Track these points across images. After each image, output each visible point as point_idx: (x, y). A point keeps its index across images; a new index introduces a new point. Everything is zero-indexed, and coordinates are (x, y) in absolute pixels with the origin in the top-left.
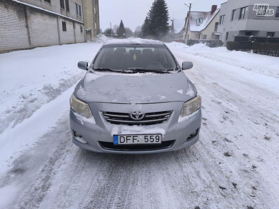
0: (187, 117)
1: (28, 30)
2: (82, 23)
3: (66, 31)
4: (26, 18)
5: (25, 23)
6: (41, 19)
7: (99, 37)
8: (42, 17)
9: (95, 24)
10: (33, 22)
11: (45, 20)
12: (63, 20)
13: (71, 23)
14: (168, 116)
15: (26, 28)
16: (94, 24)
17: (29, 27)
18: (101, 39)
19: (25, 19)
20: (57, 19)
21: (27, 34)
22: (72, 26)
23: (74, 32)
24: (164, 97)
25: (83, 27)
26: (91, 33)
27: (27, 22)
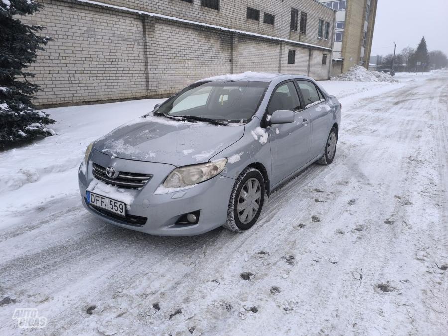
0: (171, 190)
1: (232, 65)
2: (327, 50)
3: (293, 62)
4: (232, 49)
5: (229, 57)
6: (255, 48)
7: (353, 71)
8: (256, 47)
9: (363, 49)
10: (241, 54)
11: (260, 50)
12: (291, 48)
13: (306, 51)
14: (146, 181)
15: (229, 62)
16: (360, 49)
17: (234, 61)
18: (356, 74)
19: (230, 51)
20: (281, 46)
21: (230, 70)
22: (306, 56)
23: (309, 63)
24: (153, 155)
25: (328, 56)
26: (343, 65)
27: (232, 54)
